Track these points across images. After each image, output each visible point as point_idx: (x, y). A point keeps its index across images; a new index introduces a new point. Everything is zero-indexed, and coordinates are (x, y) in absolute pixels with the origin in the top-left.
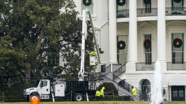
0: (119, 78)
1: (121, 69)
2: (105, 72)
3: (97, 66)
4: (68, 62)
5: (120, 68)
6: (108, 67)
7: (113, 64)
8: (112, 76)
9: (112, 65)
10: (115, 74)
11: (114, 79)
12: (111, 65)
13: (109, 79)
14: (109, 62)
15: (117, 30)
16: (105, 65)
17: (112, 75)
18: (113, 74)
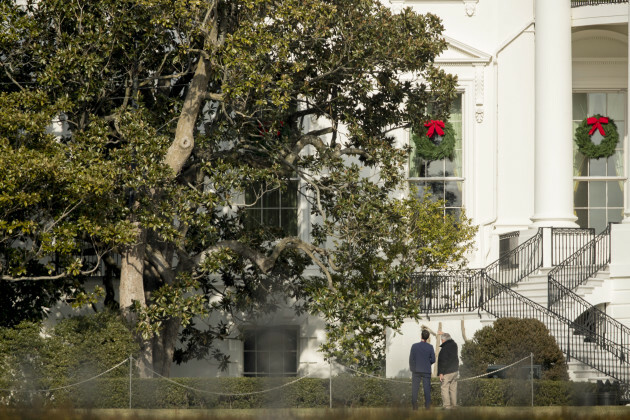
0: (579, 299)
1: (587, 253)
2: (517, 266)
3: (474, 239)
4: (330, 219)
5: (583, 249)
6: (528, 243)
7: (553, 229)
8: (546, 286)
9: (547, 233)
10: (558, 277)
11: (553, 300)
12: (542, 236)
13: (528, 302)
14: (534, 220)
15: (574, 64)
16: (516, 234)
17: (546, 280)
18: (549, 277)
